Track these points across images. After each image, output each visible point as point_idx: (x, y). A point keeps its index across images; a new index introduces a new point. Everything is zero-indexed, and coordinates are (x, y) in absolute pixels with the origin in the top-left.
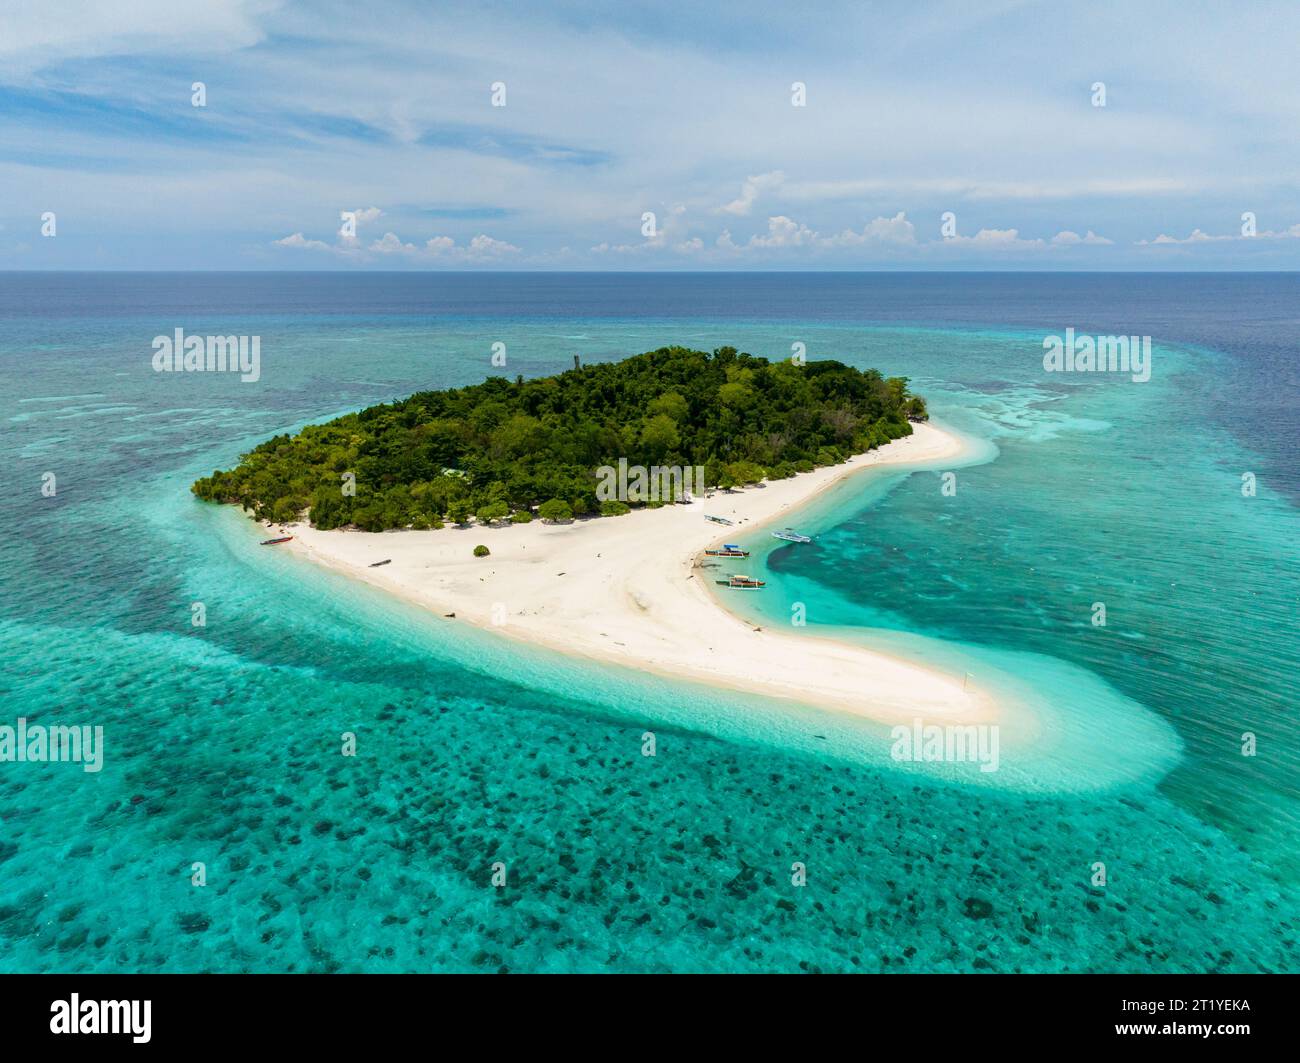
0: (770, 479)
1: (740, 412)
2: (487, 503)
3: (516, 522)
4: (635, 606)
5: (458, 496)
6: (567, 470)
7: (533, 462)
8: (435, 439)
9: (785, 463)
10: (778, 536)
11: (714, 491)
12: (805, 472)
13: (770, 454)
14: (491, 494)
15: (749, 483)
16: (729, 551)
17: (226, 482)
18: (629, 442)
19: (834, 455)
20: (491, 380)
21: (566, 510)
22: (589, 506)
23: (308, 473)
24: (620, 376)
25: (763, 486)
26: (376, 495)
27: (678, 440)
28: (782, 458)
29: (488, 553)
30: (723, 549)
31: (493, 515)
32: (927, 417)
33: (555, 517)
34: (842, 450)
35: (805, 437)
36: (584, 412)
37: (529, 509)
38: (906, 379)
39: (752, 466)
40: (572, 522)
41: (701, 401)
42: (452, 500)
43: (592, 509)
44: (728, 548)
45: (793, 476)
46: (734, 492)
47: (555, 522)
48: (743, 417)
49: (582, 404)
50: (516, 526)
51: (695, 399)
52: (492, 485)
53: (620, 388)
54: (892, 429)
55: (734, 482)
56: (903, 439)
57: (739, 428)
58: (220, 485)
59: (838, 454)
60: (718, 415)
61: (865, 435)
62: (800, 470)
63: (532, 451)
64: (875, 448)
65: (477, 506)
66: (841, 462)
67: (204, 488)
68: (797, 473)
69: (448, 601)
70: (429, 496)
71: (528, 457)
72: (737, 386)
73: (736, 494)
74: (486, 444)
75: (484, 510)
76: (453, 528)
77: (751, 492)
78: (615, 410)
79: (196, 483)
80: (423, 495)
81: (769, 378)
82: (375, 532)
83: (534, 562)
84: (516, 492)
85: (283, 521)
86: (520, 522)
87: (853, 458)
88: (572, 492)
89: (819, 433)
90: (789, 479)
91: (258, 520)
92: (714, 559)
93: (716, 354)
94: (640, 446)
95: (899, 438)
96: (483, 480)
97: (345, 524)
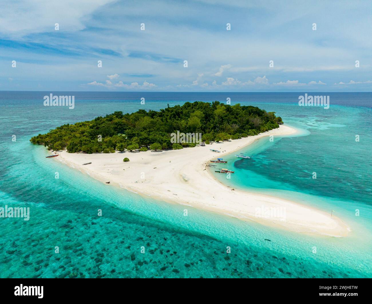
0: (232, 139)
1: (222, 118)
2: (131, 144)
3: (141, 151)
4: (182, 180)
5: (121, 142)
6: (161, 134)
7: (149, 131)
8: (116, 124)
9: (238, 134)
10: (238, 156)
11: (213, 142)
12: (245, 137)
13: (233, 130)
14: (133, 141)
15: (225, 140)
16: (219, 161)
17: (42, 138)
18: (183, 126)
19: (254, 132)
20: (140, 110)
21: (160, 147)
22: (168, 146)
23: (70, 134)
24: (182, 109)
25: (230, 141)
26: (92, 141)
27: (201, 125)
28: (237, 132)
29: (129, 161)
30: (217, 160)
31: (133, 148)
32: (283, 123)
33: (156, 149)
34: (257, 131)
35: (244, 126)
36: (170, 119)
37: (147, 147)
38: (274, 113)
39: (227, 134)
40: (162, 151)
41: (208, 114)
42: (119, 143)
43: (169, 147)
44: (219, 160)
45: (241, 138)
46: (220, 143)
47: (156, 151)
48: (223, 119)
49: (169, 117)
50: (141, 152)
51: (206, 114)
52: (134, 138)
53: (182, 113)
54: (272, 125)
55: (220, 139)
56: (276, 129)
57: (221, 123)
58: (40, 139)
59: (255, 132)
60: (214, 119)
61: (264, 127)
62: (243, 137)
63: (150, 128)
64: (268, 131)
65: (128, 145)
66: (257, 134)
67: (34, 140)
68: (242, 138)
69: (108, 177)
70: (110, 141)
71: (148, 130)
72: (220, 110)
73: (221, 143)
74: (134, 126)
75: (130, 147)
76: (118, 153)
77: (226, 143)
78: (180, 119)
79: (32, 138)
80: (108, 141)
81: (231, 109)
82: (89, 154)
83: (145, 164)
84: (142, 140)
85: (58, 150)
86: (143, 151)
87: (260, 134)
88: (162, 141)
89: (249, 125)
90: (239, 139)
91: (49, 150)
92: (214, 164)
93: (213, 103)
94: (187, 127)
95: (275, 128)
96: (131, 136)
97: (79, 151)
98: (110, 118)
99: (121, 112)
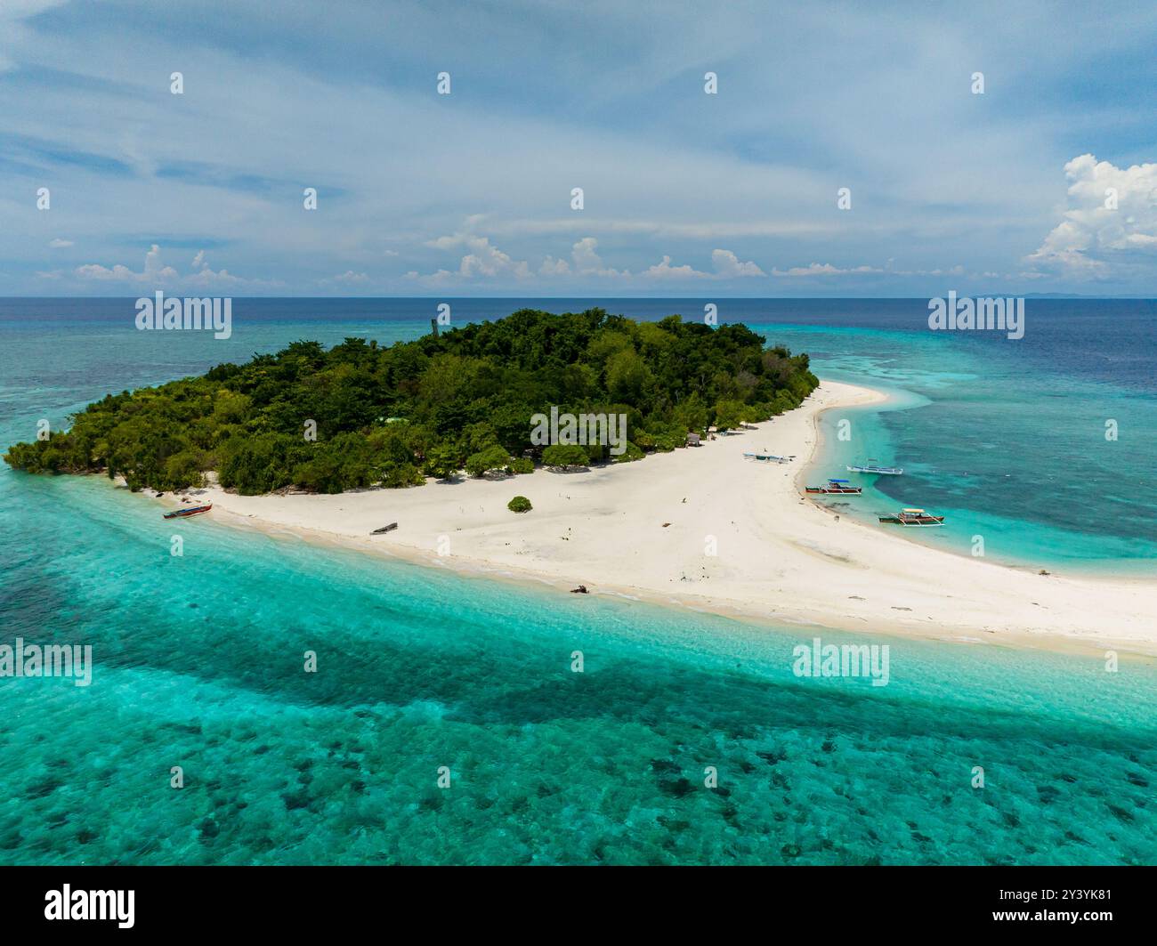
3: (517, 473)
10: (858, 470)
12: (777, 414)
16: (837, 487)
20: (347, 341)
29: (531, 508)
39: (742, 406)
40: (588, 470)
46: (732, 434)
66: (798, 406)
68: (772, 416)
72: (656, 333)
79: (11, 450)
86: (522, 473)
90: (769, 421)
91: (136, 489)
97: (280, 487)
98: (287, 365)
99: (316, 344)
